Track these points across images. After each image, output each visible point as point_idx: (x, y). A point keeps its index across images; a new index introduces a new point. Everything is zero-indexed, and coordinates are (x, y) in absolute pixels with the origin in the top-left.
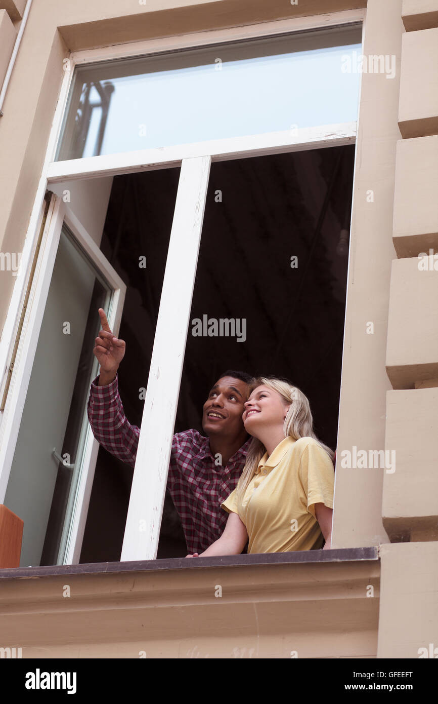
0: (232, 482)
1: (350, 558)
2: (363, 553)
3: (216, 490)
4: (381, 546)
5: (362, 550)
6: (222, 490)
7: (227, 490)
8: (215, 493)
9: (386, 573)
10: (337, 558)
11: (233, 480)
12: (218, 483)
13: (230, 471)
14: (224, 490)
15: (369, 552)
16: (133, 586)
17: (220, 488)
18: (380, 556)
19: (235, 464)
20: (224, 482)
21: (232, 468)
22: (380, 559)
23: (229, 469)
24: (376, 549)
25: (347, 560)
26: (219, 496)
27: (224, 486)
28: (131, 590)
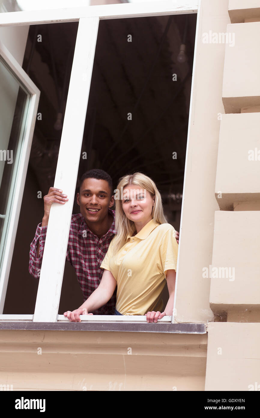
0: (104, 247)
1: (188, 331)
2: (196, 328)
3: (94, 254)
4: (208, 323)
5: (195, 326)
6: (99, 254)
7: (102, 254)
8: (94, 256)
9: (211, 342)
10: (179, 330)
11: (104, 246)
12: (95, 250)
13: (103, 242)
14: (100, 254)
15: (200, 328)
16: (44, 339)
17: (97, 253)
18: (207, 331)
19: (106, 237)
20: (99, 249)
21: (104, 239)
22: (207, 332)
23: (102, 241)
24: (205, 326)
25: (185, 333)
26: (97, 258)
27: (100, 251)
28: (42, 341)
